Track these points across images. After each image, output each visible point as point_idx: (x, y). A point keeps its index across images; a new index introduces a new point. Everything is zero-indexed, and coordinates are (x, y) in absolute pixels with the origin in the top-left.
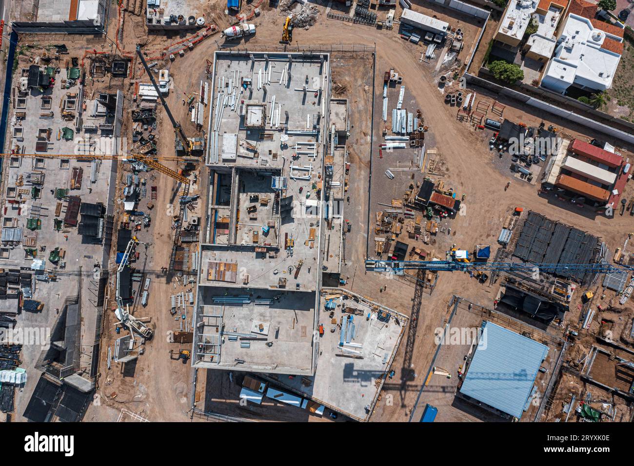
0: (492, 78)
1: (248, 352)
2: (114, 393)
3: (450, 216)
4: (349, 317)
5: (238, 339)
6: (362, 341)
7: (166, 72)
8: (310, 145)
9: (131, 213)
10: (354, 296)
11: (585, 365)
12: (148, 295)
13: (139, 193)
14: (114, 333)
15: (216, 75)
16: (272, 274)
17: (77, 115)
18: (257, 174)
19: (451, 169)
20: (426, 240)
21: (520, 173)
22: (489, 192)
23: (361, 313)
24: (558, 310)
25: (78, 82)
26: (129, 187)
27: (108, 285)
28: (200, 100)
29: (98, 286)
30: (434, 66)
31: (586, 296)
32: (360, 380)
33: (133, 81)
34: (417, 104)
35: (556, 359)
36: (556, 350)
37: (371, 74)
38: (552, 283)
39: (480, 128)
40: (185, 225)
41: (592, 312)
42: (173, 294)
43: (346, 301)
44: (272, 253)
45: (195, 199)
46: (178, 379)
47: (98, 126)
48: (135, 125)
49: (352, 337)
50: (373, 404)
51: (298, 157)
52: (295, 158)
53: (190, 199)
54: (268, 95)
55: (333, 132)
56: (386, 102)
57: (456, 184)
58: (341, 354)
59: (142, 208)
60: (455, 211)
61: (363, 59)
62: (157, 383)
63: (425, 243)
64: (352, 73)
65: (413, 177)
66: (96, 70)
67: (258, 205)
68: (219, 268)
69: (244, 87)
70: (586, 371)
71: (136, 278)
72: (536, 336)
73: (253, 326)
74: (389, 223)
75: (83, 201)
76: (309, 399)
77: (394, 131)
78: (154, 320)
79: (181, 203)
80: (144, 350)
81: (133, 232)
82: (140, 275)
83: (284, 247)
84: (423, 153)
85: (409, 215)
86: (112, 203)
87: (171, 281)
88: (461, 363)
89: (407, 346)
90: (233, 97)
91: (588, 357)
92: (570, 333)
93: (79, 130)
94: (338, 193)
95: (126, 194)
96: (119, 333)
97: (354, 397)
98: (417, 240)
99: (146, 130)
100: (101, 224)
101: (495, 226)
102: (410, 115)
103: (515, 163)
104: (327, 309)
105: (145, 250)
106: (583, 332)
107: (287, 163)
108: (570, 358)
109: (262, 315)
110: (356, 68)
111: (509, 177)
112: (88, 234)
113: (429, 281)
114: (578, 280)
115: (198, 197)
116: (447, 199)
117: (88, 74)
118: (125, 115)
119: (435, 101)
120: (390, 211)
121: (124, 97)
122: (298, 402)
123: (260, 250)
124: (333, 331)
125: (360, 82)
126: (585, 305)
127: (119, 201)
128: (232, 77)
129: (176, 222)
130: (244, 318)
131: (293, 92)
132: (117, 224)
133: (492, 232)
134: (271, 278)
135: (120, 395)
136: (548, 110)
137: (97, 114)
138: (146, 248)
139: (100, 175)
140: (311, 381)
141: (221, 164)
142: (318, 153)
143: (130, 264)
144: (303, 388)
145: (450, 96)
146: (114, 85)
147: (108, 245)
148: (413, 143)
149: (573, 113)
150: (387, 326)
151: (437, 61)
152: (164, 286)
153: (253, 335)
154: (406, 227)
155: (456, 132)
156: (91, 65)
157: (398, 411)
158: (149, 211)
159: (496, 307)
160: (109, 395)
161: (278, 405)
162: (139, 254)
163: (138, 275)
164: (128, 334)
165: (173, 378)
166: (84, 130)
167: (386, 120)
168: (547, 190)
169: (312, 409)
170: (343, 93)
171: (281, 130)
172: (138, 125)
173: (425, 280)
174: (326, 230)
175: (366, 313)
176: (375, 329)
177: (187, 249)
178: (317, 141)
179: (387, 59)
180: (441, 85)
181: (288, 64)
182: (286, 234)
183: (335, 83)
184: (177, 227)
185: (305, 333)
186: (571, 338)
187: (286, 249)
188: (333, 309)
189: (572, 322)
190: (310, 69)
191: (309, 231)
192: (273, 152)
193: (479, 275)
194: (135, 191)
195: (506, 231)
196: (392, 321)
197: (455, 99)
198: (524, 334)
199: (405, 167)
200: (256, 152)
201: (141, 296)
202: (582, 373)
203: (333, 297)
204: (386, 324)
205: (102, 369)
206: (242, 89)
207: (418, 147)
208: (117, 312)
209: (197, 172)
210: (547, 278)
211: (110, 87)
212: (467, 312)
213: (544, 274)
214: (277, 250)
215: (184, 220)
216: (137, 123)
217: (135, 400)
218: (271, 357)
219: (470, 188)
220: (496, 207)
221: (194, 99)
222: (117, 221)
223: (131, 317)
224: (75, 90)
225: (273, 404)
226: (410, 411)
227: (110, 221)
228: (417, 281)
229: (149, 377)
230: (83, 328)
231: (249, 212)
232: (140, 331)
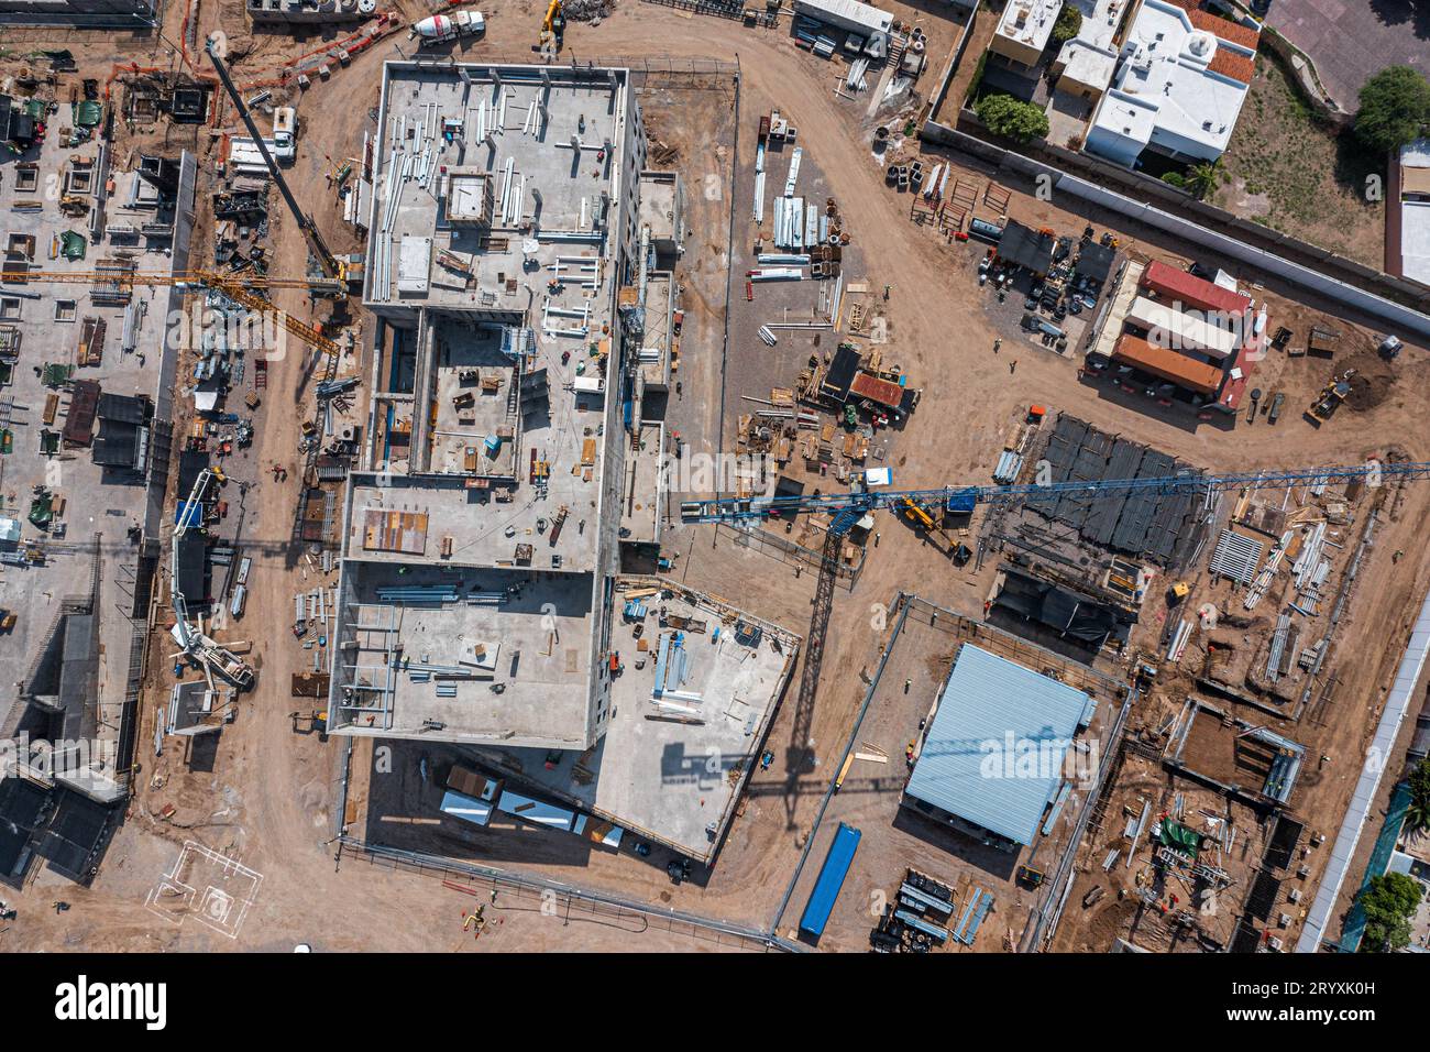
0: (983, 133)
1: (452, 705)
2: (169, 807)
3: (893, 424)
4: (674, 637)
5: (432, 679)
6: (701, 688)
7: (290, 112)
8: (587, 263)
9: (211, 416)
10: (686, 592)
11: (1171, 738)
12: (245, 594)
13: (229, 375)
14: (169, 676)
15: (386, 111)
16: (501, 535)
17: (94, 205)
18: (477, 325)
19: (897, 325)
20: (843, 474)
21: (1042, 334)
22: (977, 373)
23: (700, 627)
24: (1114, 620)
25: (97, 132)
26: (207, 360)
27: (159, 573)
28: (363, 174)
29: (135, 574)
30: (865, 107)
31: (1174, 591)
32: (697, 776)
33: (218, 132)
34: (826, 187)
35: (1111, 725)
36: (1111, 706)
37: (731, 122)
38: (1106, 566)
39: (960, 238)
40: (327, 443)
41: (1186, 627)
42: (301, 592)
43: (668, 604)
44: (503, 492)
45: (349, 387)
46: (309, 775)
47: (140, 228)
48: (221, 227)
49: (680, 680)
50: (724, 821)
51: (561, 288)
52: (555, 290)
53: (339, 388)
54: (498, 156)
55: (645, 242)
56: (761, 180)
57: (908, 356)
58: (657, 714)
59: (234, 406)
60: (903, 413)
61: (714, 89)
62: (262, 784)
63: (841, 481)
64: (691, 119)
65: (817, 342)
66: (138, 108)
67: (477, 392)
68: (390, 523)
69: (446, 138)
70: (1172, 751)
71: (220, 556)
72: (1070, 676)
73: (464, 649)
74: (765, 439)
75: (103, 391)
76: (588, 812)
77: (778, 243)
78: (258, 648)
79: (321, 396)
80: (235, 712)
81: (213, 457)
82: (229, 551)
83: (527, 479)
84: (839, 290)
85: (809, 421)
86: (168, 396)
87: (296, 564)
88: (912, 736)
89: (800, 699)
90: (424, 159)
91: (1180, 722)
92: (1142, 670)
93: (97, 237)
94: (653, 373)
95: (199, 375)
96: (180, 676)
97: (683, 807)
98: (823, 474)
99: (245, 237)
100: (143, 438)
101: (989, 447)
102: (812, 210)
103: (1030, 314)
104: (628, 618)
105: (240, 497)
106: (1169, 667)
107: (537, 301)
108: (1141, 724)
109: (482, 626)
110: (699, 109)
111: (1019, 343)
112: (113, 462)
113: (848, 561)
114: (1160, 559)
115: (357, 383)
116: (887, 387)
117: (118, 116)
118: (199, 205)
119: (864, 179)
120: (767, 412)
121: (198, 167)
122: (566, 821)
123: (475, 484)
124: (639, 667)
125: (706, 138)
126: (1173, 613)
127: (184, 392)
128: (422, 117)
129: (307, 435)
130: (445, 633)
131: (553, 151)
132: (179, 442)
133: (982, 459)
134: (499, 545)
135: (182, 811)
136: (1100, 200)
137: (137, 201)
138: (243, 493)
139: (143, 335)
140: (593, 774)
141: (396, 302)
142: (602, 279)
143: (206, 526)
144: (575, 789)
145: (897, 170)
146: (176, 141)
147: (160, 487)
148: (817, 268)
149: (1150, 208)
150: (754, 656)
151: (870, 96)
152: (281, 574)
153: (464, 670)
154: (801, 447)
155: (908, 245)
156: (126, 96)
157: (779, 839)
158: (249, 414)
159: (988, 616)
160: (157, 812)
161: (525, 828)
162: (226, 505)
163: (224, 550)
164: (201, 678)
165: (298, 772)
166: (108, 237)
167: (760, 219)
168: (1095, 370)
169: (596, 836)
170: (670, 161)
171: (524, 231)
172: (228, 226)
173: (841, 560)
174: (628, 452)
175: (711, 628)
176: (730, 662)
177: (330, 495)
178: (601, 254)
179: (764, 90)
180: (879, 146)
181: (542, 90)
182: (534, 452)
183: (654, 140)
184: (311, 448)
185: (574, 664)
186: (1144, 681)
187: (532, 482)
188: (642, 619)
189: (1145, 647)
190: (589, 103)
191: (581, 444)
192: (508, 277)
193: (952, 550)
194: (218, 367)
195: (1010, 455)
196: (765, 645)
197: (906, 175)
198: (1045, 672)
199: (802, 319)
200: (470, 278)
201: (229, 595)
202: (1167, 755)
203: (641, 593)
204: (754, 651)
205: (143, 756)
206: (442, 142)
207: (828, 278)
208: (176, 631)
209: (355, 330)
210: (1096, 555)
211: (167, 145)
212: (929, 628)
213: (1090, 546)
214: (512, 485)
215: (326, 431)
216: (225, 223)
217: (214, 821)
218: (501, 716)
219: (937, 366)
220: (990, 406)
221: (350, 171)
222: (180, 435)
223: (206, 641)
224: (90, 151)
225: (513, 827)
226: (806, 839)
227: (164, 435)
228: (824, 561)
229: (245, 770)
230: (102, 667)
231: (458, 408)
232: (226, 670)
